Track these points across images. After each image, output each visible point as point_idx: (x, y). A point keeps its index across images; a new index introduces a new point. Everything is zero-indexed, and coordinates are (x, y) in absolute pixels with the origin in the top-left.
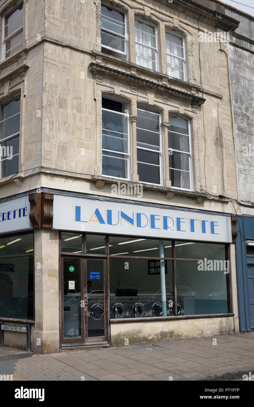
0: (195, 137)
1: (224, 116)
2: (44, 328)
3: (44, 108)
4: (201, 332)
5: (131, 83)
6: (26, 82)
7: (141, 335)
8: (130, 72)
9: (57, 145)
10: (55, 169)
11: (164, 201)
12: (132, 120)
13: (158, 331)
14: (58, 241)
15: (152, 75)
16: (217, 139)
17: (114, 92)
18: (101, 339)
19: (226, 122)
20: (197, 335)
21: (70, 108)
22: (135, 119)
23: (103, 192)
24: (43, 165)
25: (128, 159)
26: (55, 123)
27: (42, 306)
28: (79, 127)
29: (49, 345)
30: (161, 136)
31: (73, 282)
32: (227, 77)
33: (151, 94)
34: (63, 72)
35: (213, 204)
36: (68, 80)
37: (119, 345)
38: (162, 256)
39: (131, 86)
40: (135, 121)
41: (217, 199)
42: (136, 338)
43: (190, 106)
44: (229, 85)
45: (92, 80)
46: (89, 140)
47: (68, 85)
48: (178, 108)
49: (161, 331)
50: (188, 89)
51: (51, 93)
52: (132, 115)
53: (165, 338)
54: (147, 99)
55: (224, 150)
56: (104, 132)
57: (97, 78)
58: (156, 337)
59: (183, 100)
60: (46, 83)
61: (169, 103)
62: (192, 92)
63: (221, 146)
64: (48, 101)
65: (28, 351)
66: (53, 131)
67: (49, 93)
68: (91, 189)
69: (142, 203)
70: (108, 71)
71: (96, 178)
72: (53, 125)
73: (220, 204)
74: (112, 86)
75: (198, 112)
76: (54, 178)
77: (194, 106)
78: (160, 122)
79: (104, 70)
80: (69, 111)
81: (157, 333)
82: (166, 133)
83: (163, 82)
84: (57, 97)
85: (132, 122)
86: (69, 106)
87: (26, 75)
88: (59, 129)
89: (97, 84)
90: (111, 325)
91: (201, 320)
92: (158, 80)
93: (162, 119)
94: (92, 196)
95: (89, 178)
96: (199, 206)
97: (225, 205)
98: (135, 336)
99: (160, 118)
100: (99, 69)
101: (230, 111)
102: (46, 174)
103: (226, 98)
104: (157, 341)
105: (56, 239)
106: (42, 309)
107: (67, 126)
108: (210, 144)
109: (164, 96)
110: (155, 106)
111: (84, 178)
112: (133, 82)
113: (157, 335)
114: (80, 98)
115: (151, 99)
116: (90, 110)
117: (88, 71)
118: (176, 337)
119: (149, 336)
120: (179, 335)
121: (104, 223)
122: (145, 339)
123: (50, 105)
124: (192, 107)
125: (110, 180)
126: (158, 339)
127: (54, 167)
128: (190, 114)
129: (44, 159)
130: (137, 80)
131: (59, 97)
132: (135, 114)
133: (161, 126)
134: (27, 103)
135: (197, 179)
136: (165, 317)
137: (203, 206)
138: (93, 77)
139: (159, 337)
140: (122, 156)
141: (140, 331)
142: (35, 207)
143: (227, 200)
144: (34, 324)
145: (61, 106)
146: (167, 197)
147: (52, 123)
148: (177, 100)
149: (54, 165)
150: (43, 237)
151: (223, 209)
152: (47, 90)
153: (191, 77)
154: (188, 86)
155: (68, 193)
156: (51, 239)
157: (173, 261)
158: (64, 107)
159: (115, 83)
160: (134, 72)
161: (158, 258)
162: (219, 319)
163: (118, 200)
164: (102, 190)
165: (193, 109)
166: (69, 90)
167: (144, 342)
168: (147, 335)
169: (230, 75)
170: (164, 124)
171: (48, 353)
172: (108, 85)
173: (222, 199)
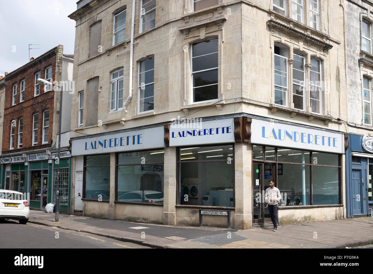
0: (325, 75)
1: (341, 58)
2: (244, 212)
3: (243, 54)
4: (325, 217)
5: (291, 34)
6: (223, 31)
7: (294, 218)
8: (290, 25)
9: (251, 81)
10: (250, 100)
11: (307, 122)
12: (290, 62)
13: (303, 216)
14: (251, 151)
15: (301, 27)
16: (337, 76)
17: (281, 41)
18: (269, 220)
19: (342, 63)
20: (323, 219)
21: (257, 54)
22: (292, 62)
23: (275, 116)
24: (243, 96)
25: (286, 91)
26: (249, 65)
27: (243, 197)
28: (263, 68)
29: (247, 224)
30: (305, 74)
31: (258, 180)
32: (343, 27)
33: (301, 42)
34: (253, 26)
35: (334, 124)
36: (255, 33)
37: (283, 224)
38: (304, 162)
39: (290, 36)
40: (292, 64)
41: (336, 121)
42: (291, 220)
43: (322, 51)
44: (344, 33)
45: (269, 32)
46: (267, 78)
47: (255, 36)
48: (316, 52)
49: (304, 215)
50: (321, 37)
51: (246, 42)
52: (290, 59)
53: (307, 220)
54: (299, 46)
55: (341, 84)
56: (276, 71)
57: (272, 31)
58: (302, 219)
59: (319, 46)
60: (244, 35)
61: (311, 49)
62: (324, 40)
63: (339, 81)
64: (245, 49)
65: (229, 228)
66: (248, 72)
67: (245, 43)
68: (269, 114)
69: (295, 124)
70: (279, 26)
71: (274, 106)
72: (248, 67)
73: (337, 125)
74: (279, 37)
75: (327, 55)
76: (249, 106)
77: (325, 51)
78: (305, 64)
79: (277, 25)
80: (257, 56)
81: (302, 217)
82: (309, 72)
83: (308, 33)
84: (250, 46)
85: (290, 64)
86: (257, 52)
87: (223, 25)
88: (251, 70)
89: (272, 35)
90: (278, 210)
91: (326, 208)
92: (305, 31)
93: (306, 61)
94: (269, 119)
95: (268, 106)
96: (326, 126)
97: (340, 125)
98: (291, 219)
99: (304, 60)
100: (274, 24)
101: (344, 54)
102: (245, 103)
103: (342, 44)
104: (302, 222)
105: (250, 150)
106: (243, 199)
107: (256, 67)
108: (333, 80)
109: (309, 44)
110: (303, 52)
111: (266, 106)
112: (292, 34)
113: (302, 218)
114: (262, 46)
115: (301, 46)
116: (268, 55)
117: (266, 25)
118: (312, 220)
119: (298, 219)
120: (314, 219)
121: (277, 139)
122: (296, 221)
123: (246, 52)
124: (324, 52)
125: (281, 108)
126: (303, 221)
127: (249, 98)
128: (322, 57)
129: (245, 92)
130: (295, 32)
131: (251, 45)
132: (292, 58)
133: (305, 67)
134: (225, 48)
135: (326, 106)
136: (305, 206)
137: (328, 126)
138: (269, 30)
139: (303, 219)
140: (280, 88)
141: (293, 215)
142: (239, 127)
143: (341, 122)
144: (234, 210)
145: (252, 53)
146: (309, 119)
147: (247, 66)
148: (315, 46)
149: (249, 96)
150: (243, 148)
151: (339, 129)
152: (244, 40)
153: (323, 28)
154: (322, 36)
155: (256, 117)
156: (247, 150)
157: (311, 166)
158: (254, 53)
159: (281, 34)
160: (291, 26)
161: (301, 164)
162: (335, 208)
163: (283, 122)
164: (274, 114)
165: (324, 53)
166: (256, 40)
167: (296, 223)
168: (297, 218)
169: (345, 25)
170: (308, 65)
171: (246, 229)
172: (278, 36)
173: (339, 121)
